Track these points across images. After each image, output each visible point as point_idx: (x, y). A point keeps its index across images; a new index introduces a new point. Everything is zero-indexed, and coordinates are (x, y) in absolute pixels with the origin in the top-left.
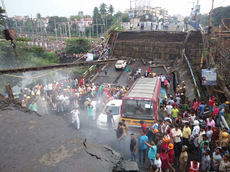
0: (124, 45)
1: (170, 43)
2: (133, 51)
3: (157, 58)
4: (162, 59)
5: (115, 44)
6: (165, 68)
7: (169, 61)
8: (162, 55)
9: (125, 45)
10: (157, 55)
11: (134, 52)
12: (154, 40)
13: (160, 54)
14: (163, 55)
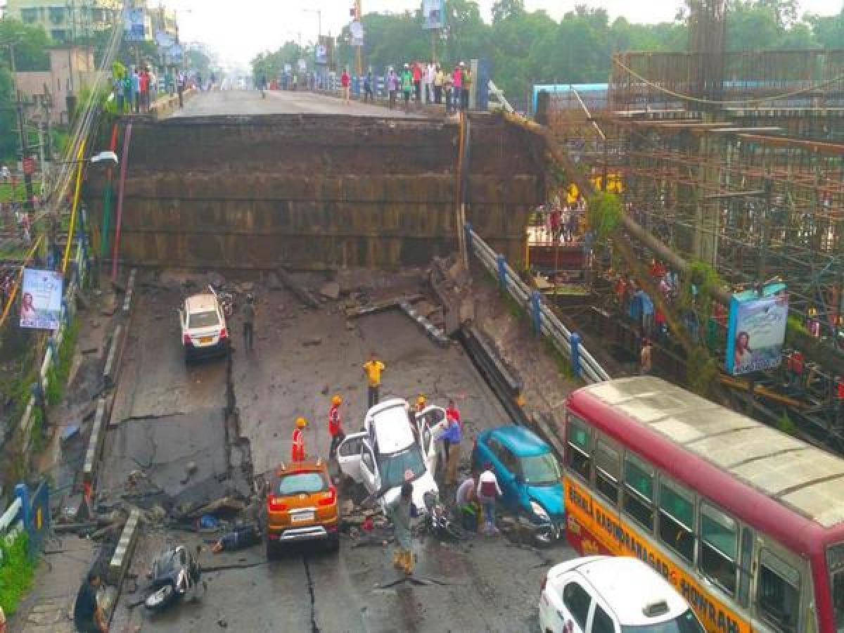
0: (176, 203)
1: (401, 176)
2: (228, 234)
3: (350, 263)
4: (374, 268)
5: (125, 198)
6: (412, 313)
7: (404, 274)
8: (371, 244)
9: (182, 199)
10: (349, 245)
11: (232, 239)
12: (325, 163)
13: (362, 240)
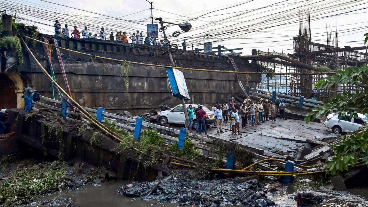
0: (100, 78)
8: (204, 95)
11: (135, 95)
13: (201, 94)
14: (206, 96)
